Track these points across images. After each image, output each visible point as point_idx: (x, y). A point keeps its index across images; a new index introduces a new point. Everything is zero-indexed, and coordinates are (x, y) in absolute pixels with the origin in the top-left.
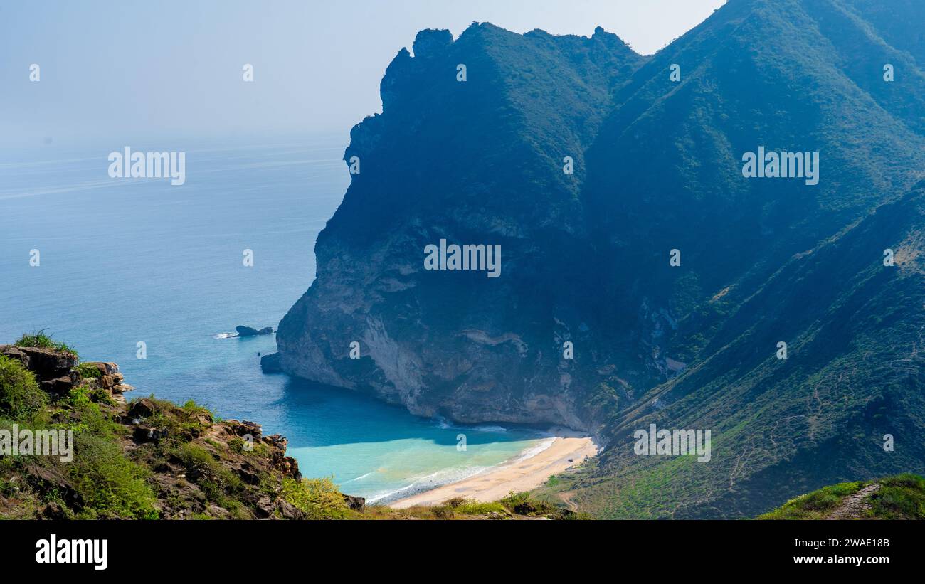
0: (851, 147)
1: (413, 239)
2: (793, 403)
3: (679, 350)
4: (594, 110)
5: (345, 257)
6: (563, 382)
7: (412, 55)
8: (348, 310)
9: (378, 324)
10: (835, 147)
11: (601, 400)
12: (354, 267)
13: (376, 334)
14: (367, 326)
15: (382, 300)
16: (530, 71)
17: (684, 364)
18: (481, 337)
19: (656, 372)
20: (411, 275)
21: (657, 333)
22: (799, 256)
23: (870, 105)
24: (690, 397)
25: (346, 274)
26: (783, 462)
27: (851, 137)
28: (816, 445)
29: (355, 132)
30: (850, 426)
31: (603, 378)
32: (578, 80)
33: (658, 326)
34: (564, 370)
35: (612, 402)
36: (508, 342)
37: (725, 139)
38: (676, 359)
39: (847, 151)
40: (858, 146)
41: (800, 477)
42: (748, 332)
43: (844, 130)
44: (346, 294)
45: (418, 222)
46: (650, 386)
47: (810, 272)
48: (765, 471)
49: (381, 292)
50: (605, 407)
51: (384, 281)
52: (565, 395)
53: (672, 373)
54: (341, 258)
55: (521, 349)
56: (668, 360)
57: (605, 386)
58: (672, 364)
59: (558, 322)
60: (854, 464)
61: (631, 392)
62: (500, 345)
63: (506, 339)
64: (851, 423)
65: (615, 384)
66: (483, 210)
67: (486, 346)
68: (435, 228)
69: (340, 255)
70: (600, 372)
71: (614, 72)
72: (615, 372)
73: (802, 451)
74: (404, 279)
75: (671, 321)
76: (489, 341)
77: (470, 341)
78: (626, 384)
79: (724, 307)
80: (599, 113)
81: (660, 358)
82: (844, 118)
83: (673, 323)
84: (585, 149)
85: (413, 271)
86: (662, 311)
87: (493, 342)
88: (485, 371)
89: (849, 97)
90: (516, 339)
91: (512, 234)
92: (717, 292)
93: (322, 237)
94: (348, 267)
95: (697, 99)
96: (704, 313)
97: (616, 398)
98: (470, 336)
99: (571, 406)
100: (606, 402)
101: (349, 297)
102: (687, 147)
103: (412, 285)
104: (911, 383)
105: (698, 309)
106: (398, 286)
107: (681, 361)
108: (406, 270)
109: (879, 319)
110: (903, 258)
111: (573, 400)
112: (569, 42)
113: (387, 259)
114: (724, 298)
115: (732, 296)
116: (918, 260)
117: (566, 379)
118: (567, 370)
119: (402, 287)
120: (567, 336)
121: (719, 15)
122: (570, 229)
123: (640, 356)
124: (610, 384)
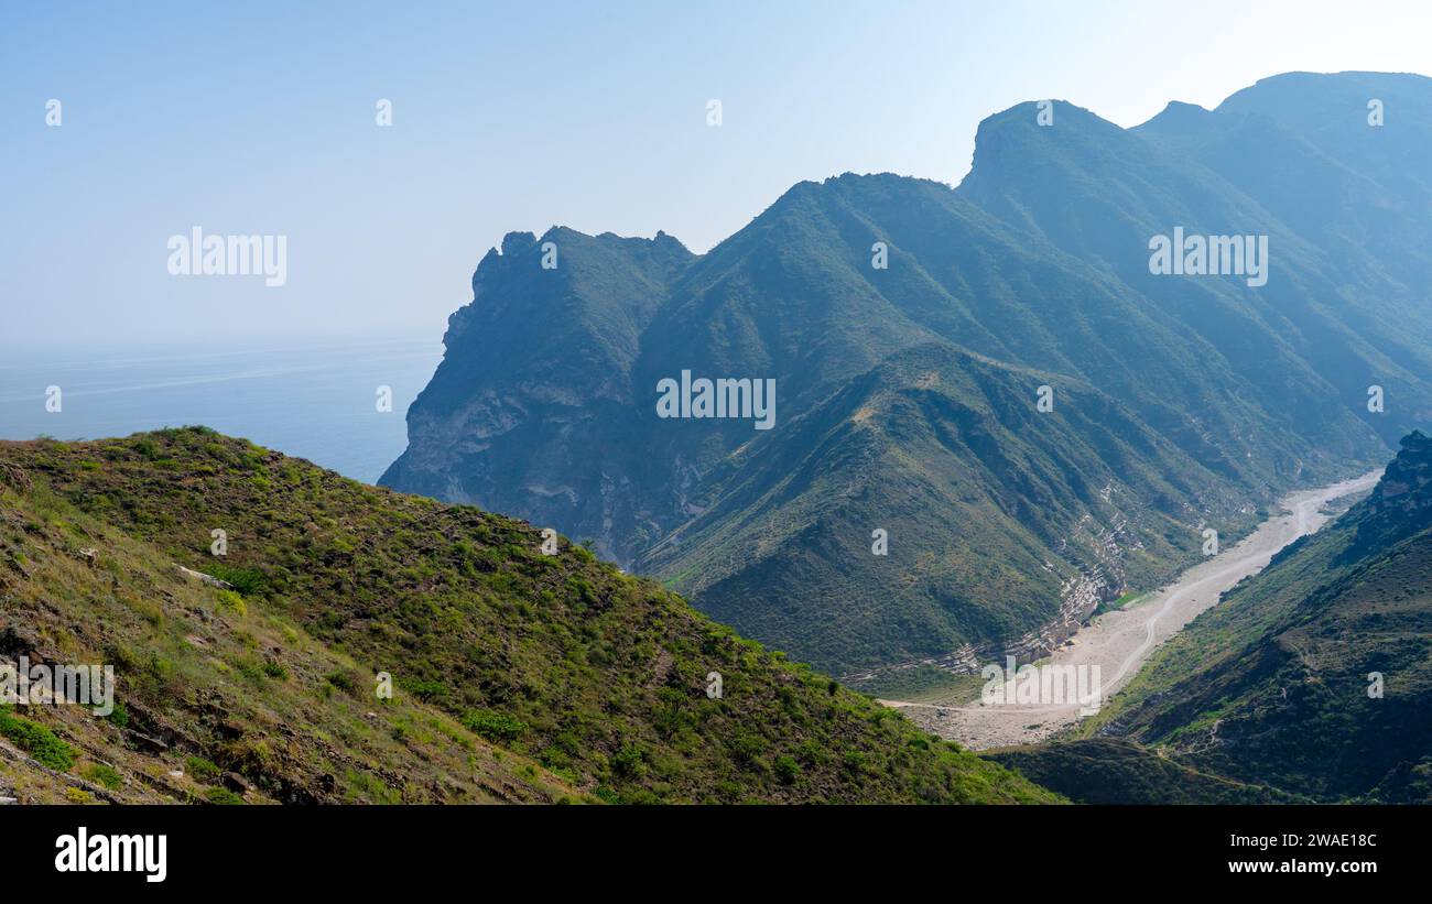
0: (852, 330)
1: (489, 408)
2: (754, 531)
3: (698, 497)
4: (649, 300)
5: (431, 424)
6: (605, 525)
7: (501, 253)
8: (433, 469)
9: (457, 480)
10: (840, 330)
11: (634, 540)
12: (438, 433)
13: (455, 489)
14: (449, 483)
15: (461, 460)
16: (597, 267)
17: (702, 509)
18: (540, 490)
19: (682, 516)
20: (487, 439)
21: (686, 485)
22: (796, 418)
23: (874, 296)
24: (699, 534)
25: (432, 439)
26: (733, 575)
27: (853, 322)
28: (760, 562)
29: (453, 319)
30: (788, 547)
31: (638, 522)
32: (640, 276)
33: (687, 478)
34: (606, 516)
35: (645, 542)
36: (563, 494)
37: (752, 323)
38: (696, 504)
39: (849, 333)
40: (859, 329)
41: (744, 587)
42: (752, 479)
43: (849, 316)
44: (432, 456)
45: (492, 394)
46: (674, 527)
47: (799, 430)
48: (718, 584)
49: (459, 453)
50: (637, 546)
51: (463, 444)
52: (607, 536)
53: (694, 516)
54: (428, 425)
55: (573, 499)
56: (691, 505)
57: (639, 529)
58: (694, 509)
59: (604, 475)
60: (787, 576)
61: (659, 533)
62: (555, 496)
63: (561, 491)
64: (788, 544)
65: (648, 527)
66: (547, 383)
67: (544, 498)
68: (506, 398)
69: (427, 423)
70: (637, 517)
71: (672, 269)
72: (648, 517)
73: (748, 566)
74: (480, 442)
75: (698, 475)
76: (547, 493)
77: (531, 494)
78: (656, 526)
79: (740, 462)
80: (655, 303)
81: (686, 504)
82: (851, 306)
83: (699, 476)
84: (641, 332)
85: (487, 436)
86: (691, 466)
87: (551, 494)
88: (542, 518)
89: (857, 290)
90: (569, 491)
91: (571, 403)
92: (736, 450)
93: (413, 408)
94: (433, 432)
95: (731, 290)
96: (723, 467)
97: (647, 538)
98: (531, 488)
99: (610, 546)
100: (638, 542)
101: (434, 459)
102: (719, 330)
103: (486, 447)
104: (842, 512)
105: (718, 464)
106: (475, 448)
107: (700, 506)
108: (482, 434)
109: (833, 464)
110: (862, 417)
111: (611, 540)
112: (635, 243)
113: (465, 425)
114: (740, 455)
115: (747, 452)
116: (872, 418)
117: (608, 523)
118: (610, 516)
119: (478, 449)
120: (611, 488)
121: (757, 221)
122: (619, 399)
123: (671, 504)
124: (643, 527)
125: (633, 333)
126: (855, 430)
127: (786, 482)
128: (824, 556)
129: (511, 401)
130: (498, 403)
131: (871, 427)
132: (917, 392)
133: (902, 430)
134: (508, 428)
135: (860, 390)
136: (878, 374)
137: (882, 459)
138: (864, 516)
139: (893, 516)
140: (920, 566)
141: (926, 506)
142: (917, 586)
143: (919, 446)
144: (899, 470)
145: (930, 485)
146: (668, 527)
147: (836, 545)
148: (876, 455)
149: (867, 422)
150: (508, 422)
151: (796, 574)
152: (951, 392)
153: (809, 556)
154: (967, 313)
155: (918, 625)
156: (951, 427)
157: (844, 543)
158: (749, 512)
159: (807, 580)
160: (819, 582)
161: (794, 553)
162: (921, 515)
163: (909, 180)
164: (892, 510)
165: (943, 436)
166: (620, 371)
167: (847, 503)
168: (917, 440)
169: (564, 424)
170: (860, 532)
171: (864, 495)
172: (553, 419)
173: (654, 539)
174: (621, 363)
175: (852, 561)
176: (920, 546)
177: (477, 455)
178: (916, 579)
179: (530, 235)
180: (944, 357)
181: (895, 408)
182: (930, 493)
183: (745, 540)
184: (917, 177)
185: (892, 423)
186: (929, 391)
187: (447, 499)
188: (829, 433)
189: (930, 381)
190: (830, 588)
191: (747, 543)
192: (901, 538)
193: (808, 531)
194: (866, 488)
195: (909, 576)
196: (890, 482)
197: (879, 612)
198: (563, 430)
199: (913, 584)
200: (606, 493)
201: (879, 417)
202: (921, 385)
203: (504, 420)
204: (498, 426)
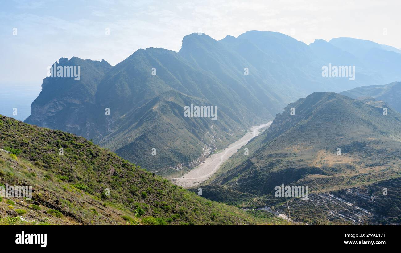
0: (152, 86)
1: (55, 104)
2: (127, 136)
3: (113, 128)
5: (38, 108)
6: (87, 135)
7: (58, 63)
8: (39, 120)
9: (45, 123)
10: (149, 86)
11: (95, 139)
12: (40, 110)
13: (45, 125)
14: (43, 124)
15: (47, 118)
16: (85, 68)
18: (69, 126)
19: (108, 133)
20: (54, 112)
21: (109, 125)
22: (138, 108)
23: (158, 78)
24: (113, 137)
25: (38, 112)
26: (122, 147)
28: (129, 144)
29: (44, 80)
30: (136, 140)
32: (97, 71)
33: (109, 123)
35: (98, 139)
36: (76, 127)
37: (127, 84)
38: (112, 130)
40: (154, 86)
41: (124, 150)
42: (127, 123)
43: (152, 83)
44: (39, 116)
45: (56, 100)
46: (106, 136)
47: (139, 111)
48: (118, 149)
49: (46, 116)
50: (96, 140)
51: (47, 113)
52: (88, 138)
53: (111, 132)
55: (79, 128)
56: (111, 130)
57: (97, 136)
58: (111, 131)
59: (87, 122)
60: (136, 147)
61: (102, 137)
62: (74, 127)
64: (136, 139)
66: (71, 98)
67: (70, 128)
68: (60, 102)
69: (37, 108)
70: (96, 133)
71: (106, 69)
72: (99, 133)
73: (126, 145)
74: (52, 113)
75: (112, 122)
77: (67, 127)
78: (101, 135)
79: (123, 119)
80: (101, 78)
81: (109, 129)
82: (152, 81)
83: (113, 122)
86: (111, 119)
87: (73, 127)
90: (78, 126)
91: (78, 103)
92: (122, 116)
93: (33, 104)
94: (39, 110)
95: (121, 75)
96: (119, 120)
97: (99, 138)
98: (67, 125)
100: (96, 139)
101: (38, 117)
102: (118, 85)
103: (54, 114)
104: (150, 132)
106: (50, 115)
107: (113, 130)
108: (53, 111)
109: (148, 120)
110: (155, 108)
112: (96, 62)
113: (48, 109)
114: (124, 117)
115: (125, 117)
116: (157, 108)
118: (88, 133)
119: (52, 115)
120: (89, 125)
121: (128, 58)
122: (91, 102)
123: (105, 129)
124: (98, 135)
125: (96, 86)
126: (153, 111)
127: (136, 124)
128: (146, 142)
129: (62, 102)
130: (57, 103)
131: (157, 110)
132: (168, 102)
133: (165, 111)
134: (60, 109)
135: (154, 101)
136: (159, 98)
137: (160, 118)
138: (155, 132)
139: (163, 132)
140: (169, 144)
141: (170, 130)
142: (168, 149)
143: (169, 115)
144: (164, 121)
145: (172, 125)
146: (104, 135)
147: (148, 140)
148: (158, 117)
149: (156, 109)
150: (60, 108)
151: (138, 147)
152: (177, 102)
153: (142, 142)
154: (180, 83)
155: (168, 159)
156: (176, 111)
157: (150, 139)
158: (126, 131)
159: (141, 148)
160: (144, 149)
161: (138, 142)
162: (169, 132)
163: (166, 50)
164: (162, 131)
165: (175, 113)
166: (92, 95)
167: (151, 129)
168: (168, 114)
169: (76, 109)
170: (154, 136)
171: (156, 127)
172: (73, 107)
173: (101, 139)
174: (92, 93)
175: (152, 143)
176: (169, 140)
177: (51, 117)
178: (168, 147)
179: (67, 59)
180: (175, 94)
181: (163, 106)
182: (171, 127)
183: (125, 138)
184: (168, 49)
185: (162, 110)
186: (171, 102)
188: (147, 112)
189: (172, 99)
190: (147, 150)
191: (126, 139)
192: (164, 138)
193: (141, 136)
194: (156, 126)
195: (166, 147)
196: (162, 124)
197: (159, 156)
198: (76, 110)
199: (167, 149)
200: (88, 126)
201: (159, 108)
202: (169, 100)
203: (59, 107)
204: (57, 109)
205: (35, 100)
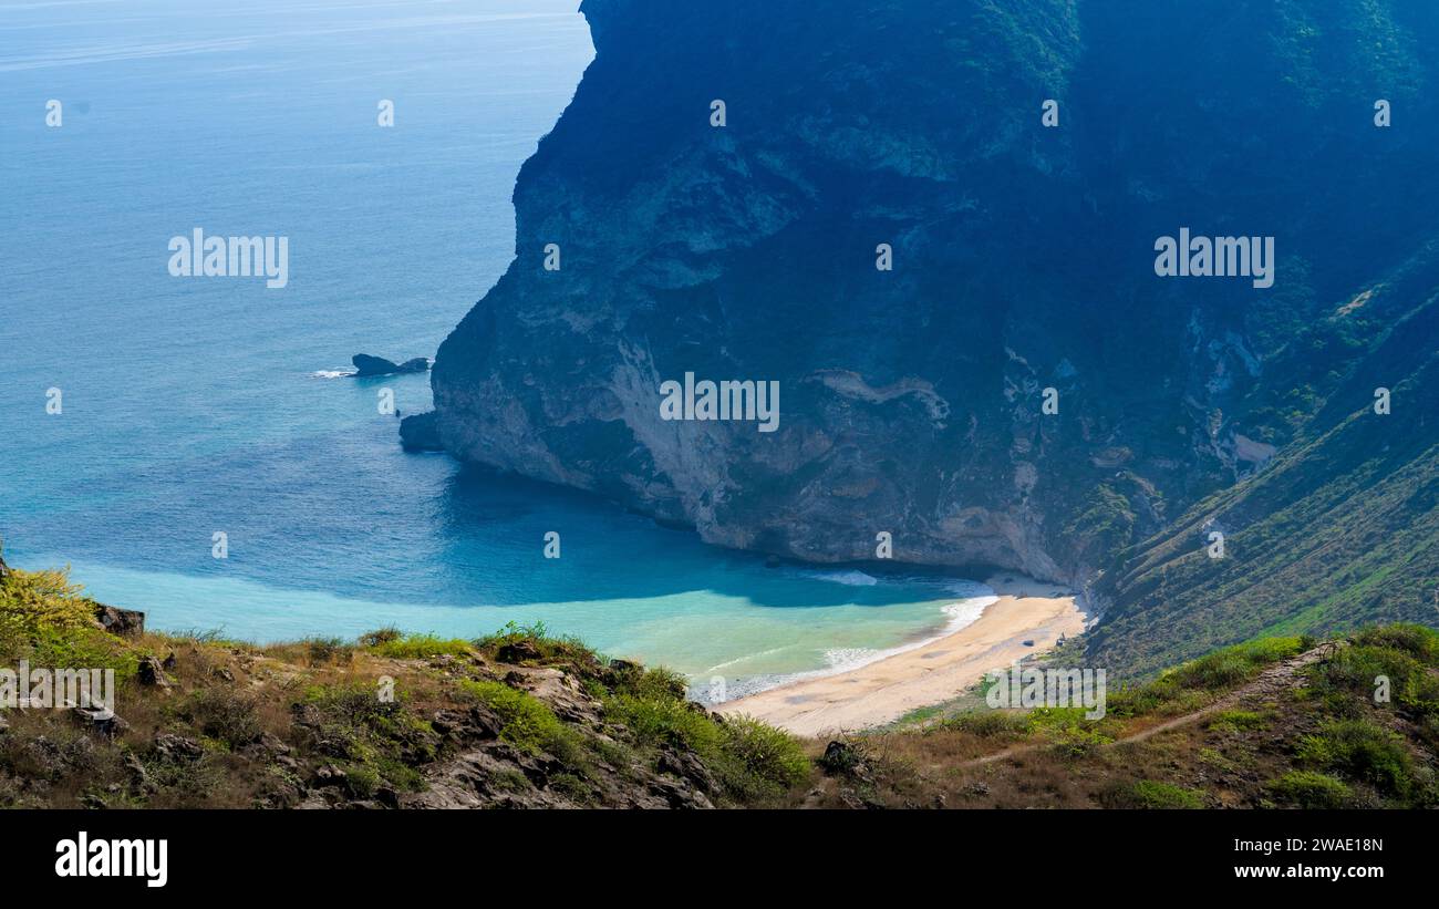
1: (718, 179)
3: (1262, 419)
5: (576, 215)
6: (1019, 480)
8: (579, 323)
9: (641, 354)
11: (1099, 520)
12: (594, 235)
13: (636, 376)
14: (619, 359)
15: (651, 304)
17: (1272, 450)
18: (852, 385)
19: (1215, 464)
20: (714, 254)
21: (1215, 386)
24: (1280, 516)
31: (1103, 474)
33: (1221, 367)
34: (1022, 457)
35: (1123, 526)
36: (908, 397)
38: (1255, 437)
44: (580, 290)
46: (1198, 493)
50: (1107, 534)
51: (655, 265)
52: (1024, 508)
53: (1245, 465)
54: (567, 216)
55: (936, 413)
56: (1240, 439)
57: (1106, 492)
58: (1246, 447)
59: (1013, 355)
61: (1160, 506)
62: (892, 403)
63: (904, 390)
65: (1129, 488)
66: (863, 120)
67: (863, 405)
68: (763, 156)
70: (1098, 462)
72: (1129, 463)
74: (698, 261)
75: (1248, 359)
76: (871, 394)
77: (831, 394)
78: (1149, 487)
81: (1223, 435)
83: (1254, 364)
85: (714, 246)
86: (1230, 337)
87: (879, 397)
88: (859, 455)
90: (924, 390)
91: (923, 173)
92: (1347, 298)
93: (530, 171)
94: (580, 235)
96: (1319, 344)
97: (1129, 516)
98: (829, 382)
99: (1035, 531)
100: (1106, 525)
101: (582, 298)
103: (713, 274)
105: (1305, 334)
106: (683, 276)
107: (1265, 441)
108: (701, 242)
111: (1039, 519)
113: (661, 220)
117: (1026, 476)
118: (1030, 457)
119: (693, 278)
122: (1043, 164)
123: (1183, 431)
124: (1117, 487)
129: (775, 162)
130: (741, 167)
134: (768, 229)
146: (1186, 492)
150: (765, 214)
172: (878, 211)
173: (1149, 520)
177: (691, 295)
187: (615, 398)
203: (757, 210)
204: (741, 223)
205: (543, 143)
